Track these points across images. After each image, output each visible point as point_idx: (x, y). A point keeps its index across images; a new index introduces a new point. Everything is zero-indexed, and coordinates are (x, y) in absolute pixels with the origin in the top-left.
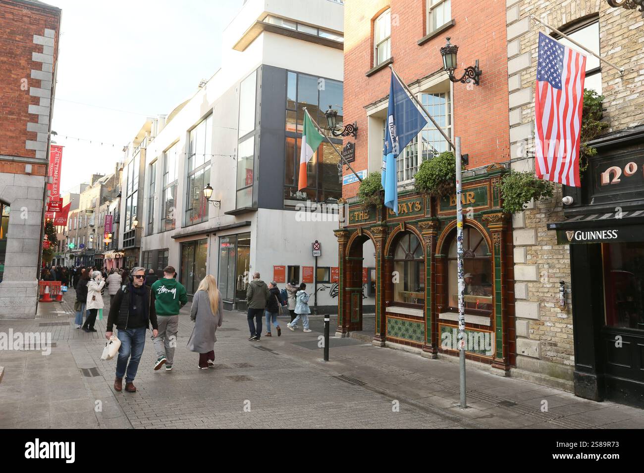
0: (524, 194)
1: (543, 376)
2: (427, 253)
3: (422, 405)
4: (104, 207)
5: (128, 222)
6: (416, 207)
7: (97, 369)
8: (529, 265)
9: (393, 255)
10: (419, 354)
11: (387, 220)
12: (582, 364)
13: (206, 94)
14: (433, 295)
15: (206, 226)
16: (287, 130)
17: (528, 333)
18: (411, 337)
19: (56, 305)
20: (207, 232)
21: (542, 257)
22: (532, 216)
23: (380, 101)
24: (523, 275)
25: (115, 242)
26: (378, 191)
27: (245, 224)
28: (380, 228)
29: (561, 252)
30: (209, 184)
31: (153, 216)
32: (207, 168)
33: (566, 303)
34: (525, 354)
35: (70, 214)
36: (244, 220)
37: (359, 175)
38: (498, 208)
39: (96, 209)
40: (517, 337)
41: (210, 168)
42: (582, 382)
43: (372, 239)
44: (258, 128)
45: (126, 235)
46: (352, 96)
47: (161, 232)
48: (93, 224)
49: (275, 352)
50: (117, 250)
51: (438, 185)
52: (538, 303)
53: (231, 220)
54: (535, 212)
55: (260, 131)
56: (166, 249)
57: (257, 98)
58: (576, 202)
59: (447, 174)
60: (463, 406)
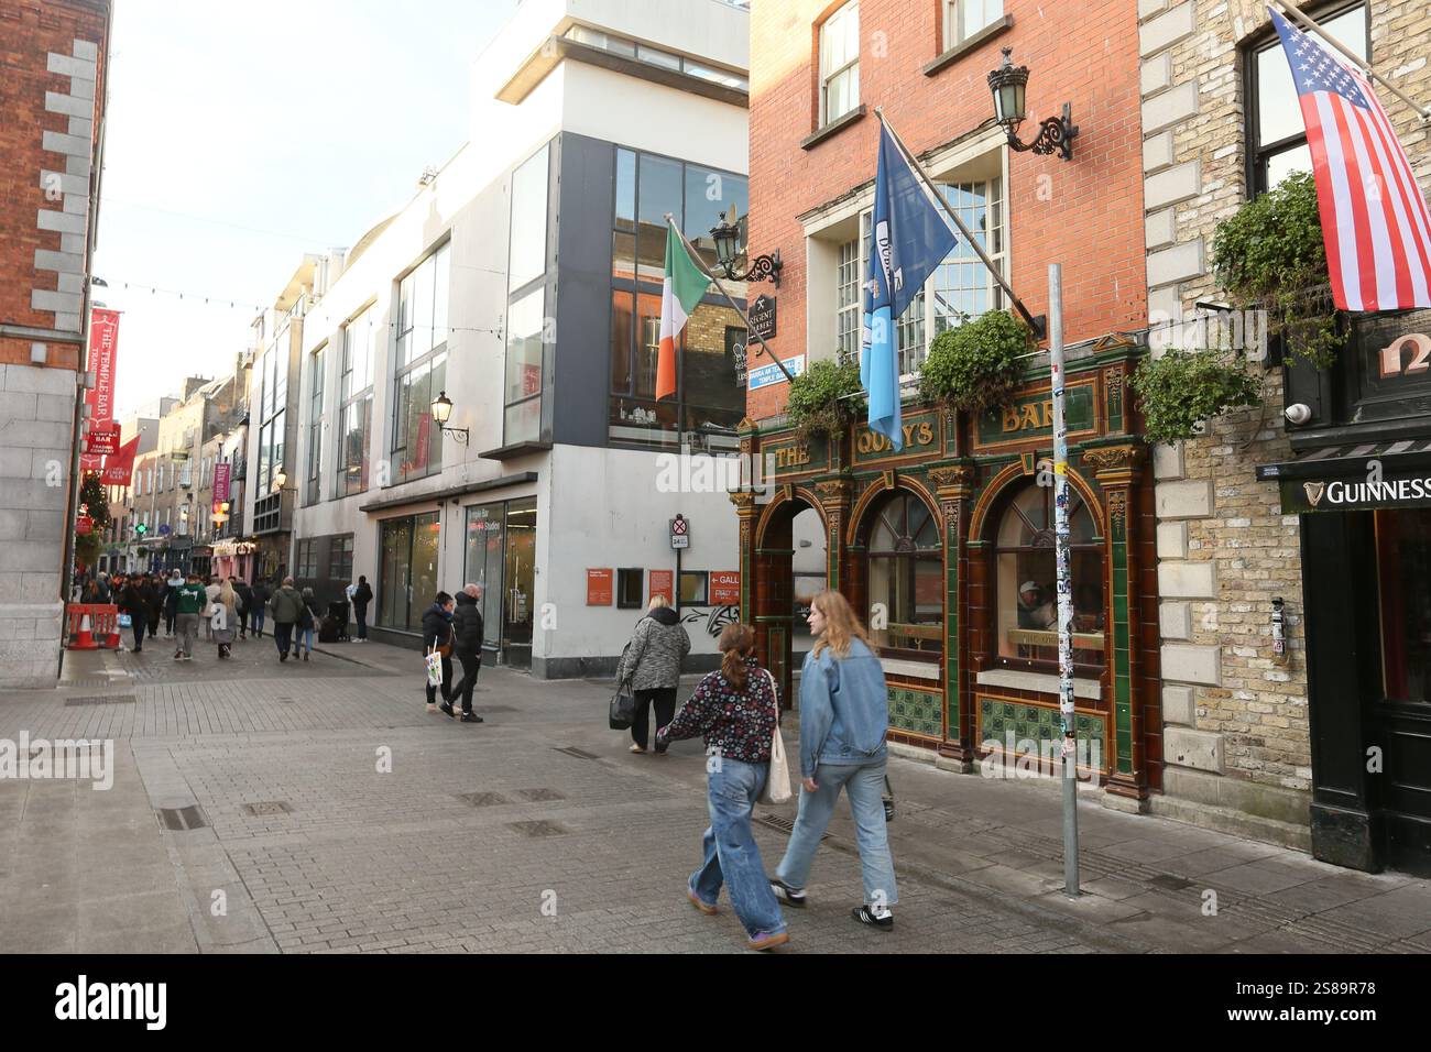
0: (1198, 398)
1: (1231, 813)
2: (949, 538)
3: (974, 889)
4: (212, 446)
5: (264, 478)
6: (922, 436)
7: (199, 810)
8: (1193, 561)
9: (867, 543)
10: (932, 762)
11: (853, 465)
12: (1333, 787)
13: (436, 200)
14: (964, 632)
15: (435, 484)
16: (616, 275)
17: (1192, 715)
18: (909, 724)
19: (105, 655)
20: (440, 498)
21: (1225, 544)
22: (1201, 451)
23: (836, 203)
24: (1180, 584)
25: (235, 520)
26: (833, 401)
27: (524, 477)
28: (838, 483)
29: (1274, 533)
30: (443, 394)
31: (318, 465)
32: (437, 361)
33: (1287, 649)
34: (1184, 763)
35: (137, 461)
36: (521, 470)
37: (786, 366)
38: (1121, 434)
39: (195, 451)
40: (1165, 724)
41: (445, 362)
42: (1333, 829)
43: (817, 508)
44: (554, 269)
45: (260, 507)
46: (769, 194)
47: (337, 497)
48: (187, 483)
49: (605, 760)
50: (240, 538)
51: (975, 384)
52: (1217, 648)
53: (493, 470)
54: (1208, 441)
55: (556, 277)
56: (347, 534)
57: (551, 205)
58: (1318, 416)
59: (997, 360)
60: (1073, 891)
